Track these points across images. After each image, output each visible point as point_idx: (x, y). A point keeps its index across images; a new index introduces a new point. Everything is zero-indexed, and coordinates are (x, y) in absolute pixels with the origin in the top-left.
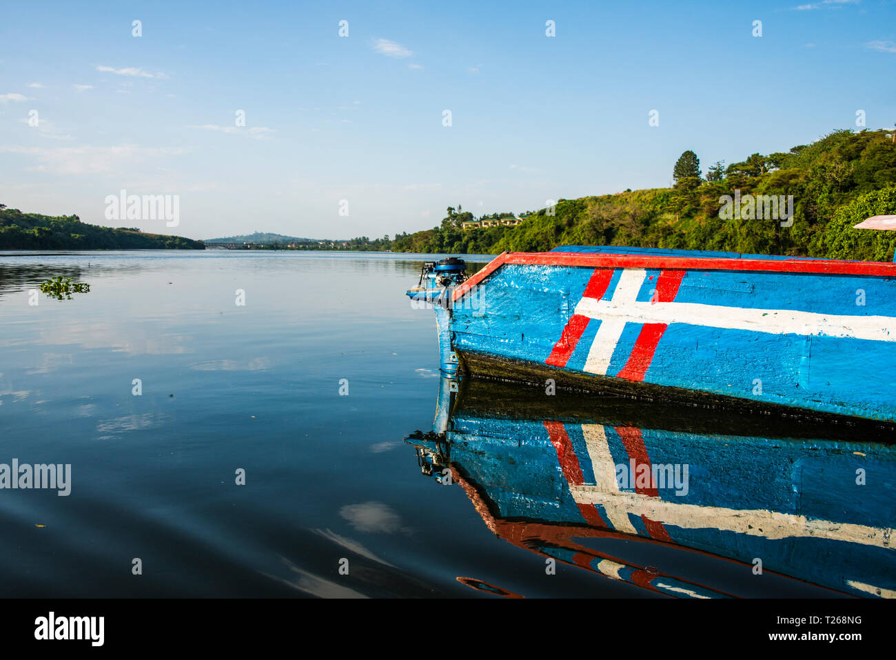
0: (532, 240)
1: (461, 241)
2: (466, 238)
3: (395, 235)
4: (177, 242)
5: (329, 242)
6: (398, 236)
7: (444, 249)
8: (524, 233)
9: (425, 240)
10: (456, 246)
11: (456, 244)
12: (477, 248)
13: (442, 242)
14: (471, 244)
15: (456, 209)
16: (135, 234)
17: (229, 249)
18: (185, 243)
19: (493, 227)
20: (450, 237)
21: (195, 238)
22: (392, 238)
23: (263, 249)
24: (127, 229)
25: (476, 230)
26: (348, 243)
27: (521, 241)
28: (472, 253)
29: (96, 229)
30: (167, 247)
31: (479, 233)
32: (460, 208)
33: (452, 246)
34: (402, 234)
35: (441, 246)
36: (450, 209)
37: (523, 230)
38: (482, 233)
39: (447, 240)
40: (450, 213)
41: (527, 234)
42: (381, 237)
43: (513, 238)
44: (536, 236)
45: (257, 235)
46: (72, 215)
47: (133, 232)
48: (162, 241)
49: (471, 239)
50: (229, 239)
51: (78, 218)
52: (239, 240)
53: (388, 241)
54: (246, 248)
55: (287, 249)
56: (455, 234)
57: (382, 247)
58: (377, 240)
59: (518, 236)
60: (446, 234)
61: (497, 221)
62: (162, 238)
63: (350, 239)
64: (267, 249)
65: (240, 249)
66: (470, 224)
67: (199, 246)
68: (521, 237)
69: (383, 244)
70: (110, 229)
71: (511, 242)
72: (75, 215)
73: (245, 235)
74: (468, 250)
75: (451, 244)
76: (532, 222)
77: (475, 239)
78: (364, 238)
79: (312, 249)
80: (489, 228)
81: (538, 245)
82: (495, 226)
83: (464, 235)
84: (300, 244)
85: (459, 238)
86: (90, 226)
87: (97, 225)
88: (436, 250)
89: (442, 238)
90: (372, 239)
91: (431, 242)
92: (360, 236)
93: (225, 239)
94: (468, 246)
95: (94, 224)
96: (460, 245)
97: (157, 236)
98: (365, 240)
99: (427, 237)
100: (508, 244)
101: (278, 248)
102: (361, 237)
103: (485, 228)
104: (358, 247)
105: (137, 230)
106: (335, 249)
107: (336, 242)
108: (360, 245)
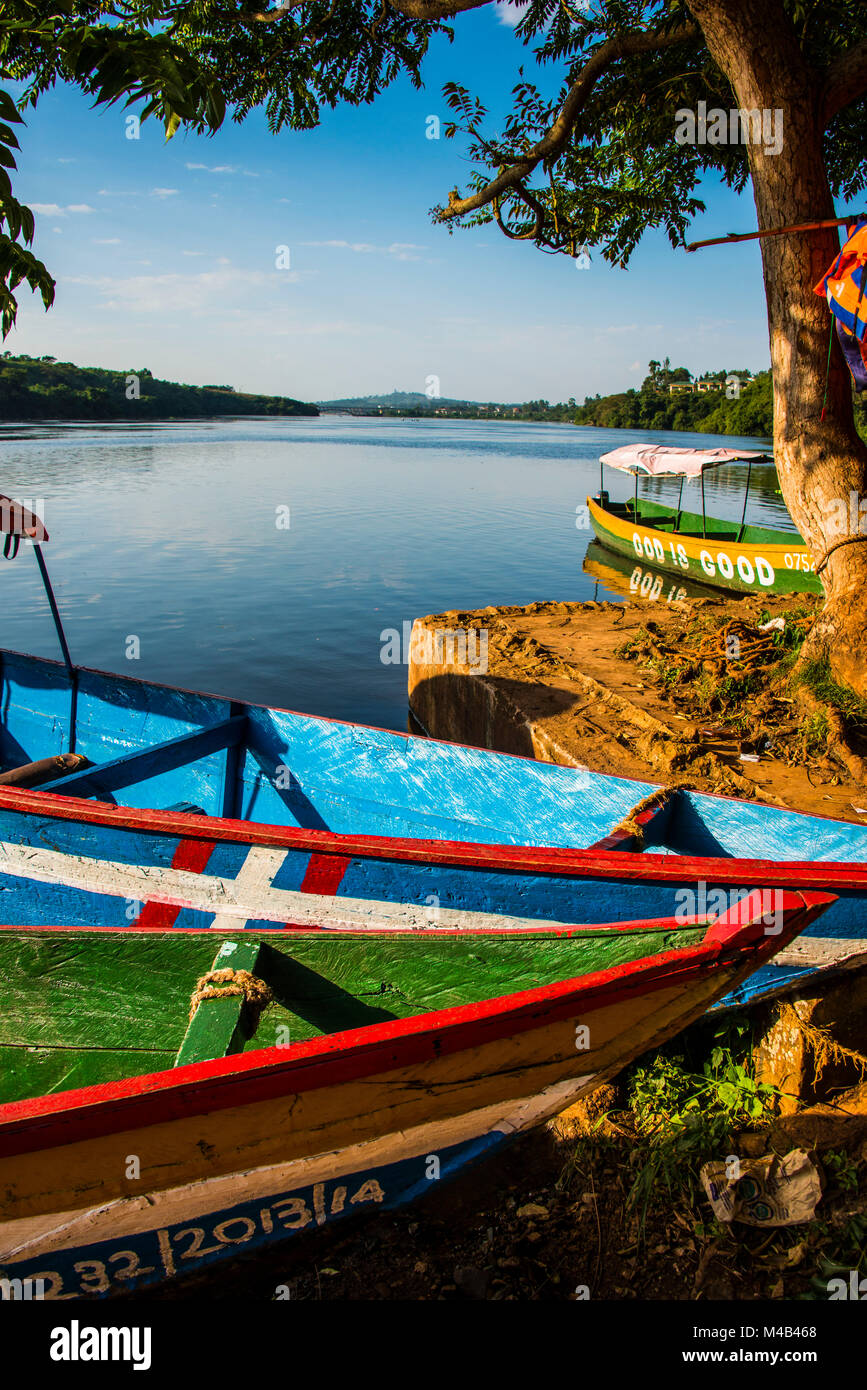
0: (757, 414)
1: (665, 410)
2: (672, 406)
3: (584, 399)
4: (281, 405)
5: (492, 407)
6: (588, 401)
7: (640, 422)
8: (748, 402)
9: (614, 409)
10: (656, 418)
11: (658, 415)
12: (687, 422)
13: (637, 413)
14: (679, 416)
15: (662, 364)
16: (225, 395)
17: (354, 415)
18: (292, 407)
19: (712, 391)
20: (649, 404)
21: (306, 400)
22: (581, 403)
23: (400, 415)
24: (216, 388)
25: (688, 396)
26: (520, 408)
27: (740, 414)
28: (679, 430)
29: (174, 388)
30: (268, 412)
31: (691, 400)
32: (667, 362)
33: (652, 417)
34: (594, 397)
35: (636, 417)
36: (653, 364)
37: (748, 398)
38: (696, 400)
39: (644, 409)
40: (653, 370)
41: (752, 404)
42: (565, 401)
43: (732, 409)
44: (764, 407)
45: (396, 395)
46: (143, 369)
47: (224, 392)
48: (261, 404)
49: (679, 408)
50: (359, 400)
51: (150, 373)
52: (371, 402)
53: (574, 406)
54: (376, 414)
55: (433, 415)
56: (656, 400)
57: (565, 417)
58: (559, 406)
59: (738, 407)
60: (643, 400)
61: (719, 383)
62: (261, 400)
63: (522, 403)
64: (405, 416)
65: (368, 415)
66: (680, 386)
67: (310, 411)
68: (742, 408)
69: (567, 411)
70: (194, 388)
71: (728, 415)
72: (146, 370)
73: (380, 395)
74: (675, 425)
75: (650, 415)
76: (760, 387)
77: (685, 408)
78: (542, 401)
79: (467, 417)
80: (708, 393)
81: (766, 421)
82: (715, 390)
83: (670, 402)
84: (452, 408)
85: (662, 406)
86: (165, 384)
87: (175, 382)
88: (629, 423)
89: (638, 406)
90: (553, 404)
91: (621, 412)
92: (536, 398)
93: (353, 401)
94: (674, 419)
95: (172, 380)
96: (663, 416)
97: (255, 396)
98: (544, 404)
99: (616, 405)
100: (724, 417)
101: (420, 415)
102: (538, 400)
103: (701, 392)
104: (531, 415)
105: (229, 389)
106: (500, 417)
107: (503, 408)
108: (537, 412)
